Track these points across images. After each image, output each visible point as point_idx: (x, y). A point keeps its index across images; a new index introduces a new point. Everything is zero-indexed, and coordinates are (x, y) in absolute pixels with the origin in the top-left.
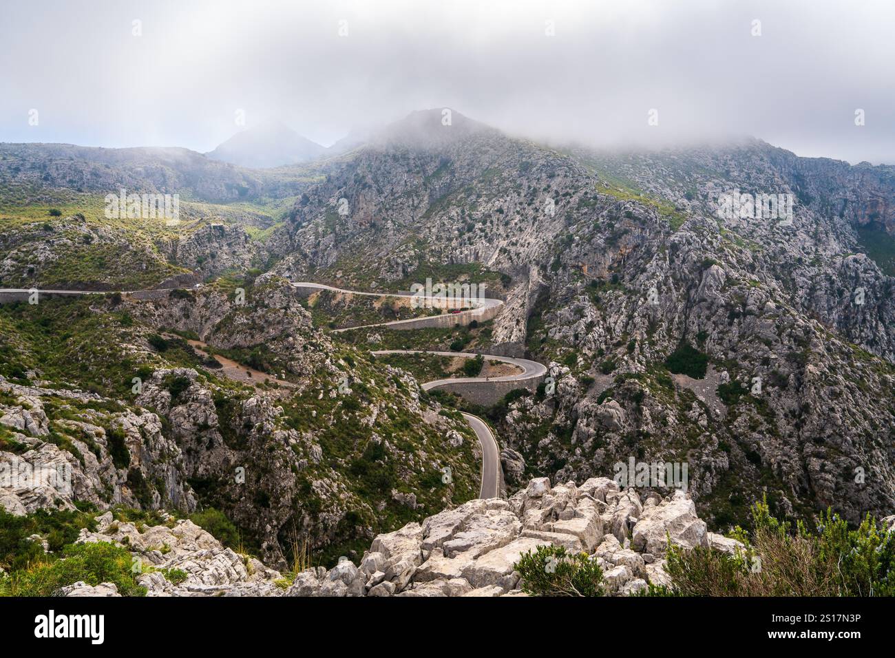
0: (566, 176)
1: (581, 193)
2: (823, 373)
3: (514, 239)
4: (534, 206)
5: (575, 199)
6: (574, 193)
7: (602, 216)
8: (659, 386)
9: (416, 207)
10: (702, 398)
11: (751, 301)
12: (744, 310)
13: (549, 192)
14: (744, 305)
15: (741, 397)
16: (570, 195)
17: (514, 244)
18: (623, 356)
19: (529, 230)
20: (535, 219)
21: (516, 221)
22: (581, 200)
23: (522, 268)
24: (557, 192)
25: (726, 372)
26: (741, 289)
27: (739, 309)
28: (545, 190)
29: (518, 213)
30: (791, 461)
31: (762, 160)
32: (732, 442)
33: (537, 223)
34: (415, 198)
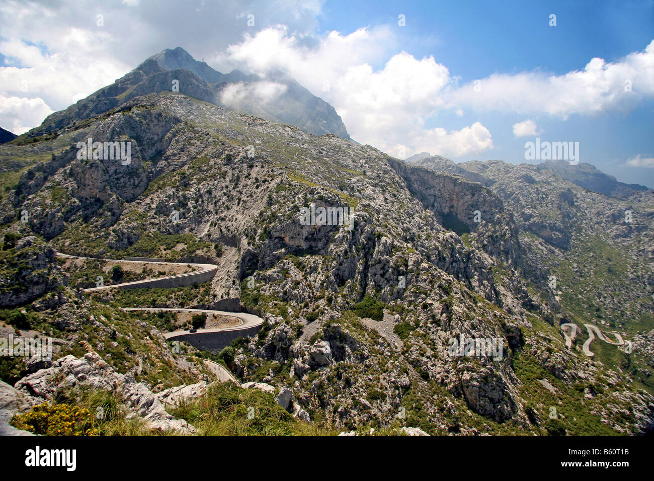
0: (263, 167)
1: (278, 180)
2: (465, 311)
3: (223, 215)
4: (238, 189)
5: (273, 184)
6: (271, 180)
7: (298, 198)
8: (353, 328)
9: (137, 186)
10: (384, 335)
11: (410, 263)
12: (406, 269)
13: (249, 179)
14: (406, 266)
15: (411, 333)
16: (268, 181)
17: (223, 220)
18: (324, 306)
19: (235, 208)
20: (239, 199)
21: (223, 200)
22: (278, 185)
23: (232, 238)
24: (257, 179)
25: (398, 315)
26: (403, 254)
27: (402, 268)
28: (246, 177)
29: (225, 194)
30: (450, 376)
31: (386, 165)
32: (409, 366)
33: (241, 203)
34: (136, 179)
